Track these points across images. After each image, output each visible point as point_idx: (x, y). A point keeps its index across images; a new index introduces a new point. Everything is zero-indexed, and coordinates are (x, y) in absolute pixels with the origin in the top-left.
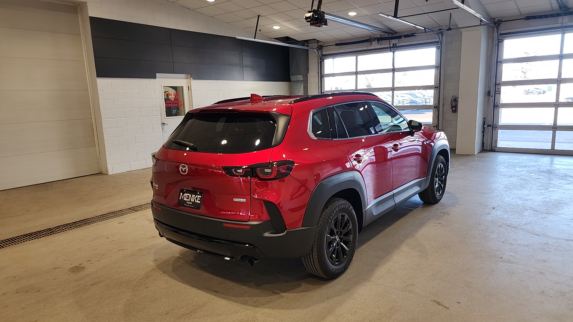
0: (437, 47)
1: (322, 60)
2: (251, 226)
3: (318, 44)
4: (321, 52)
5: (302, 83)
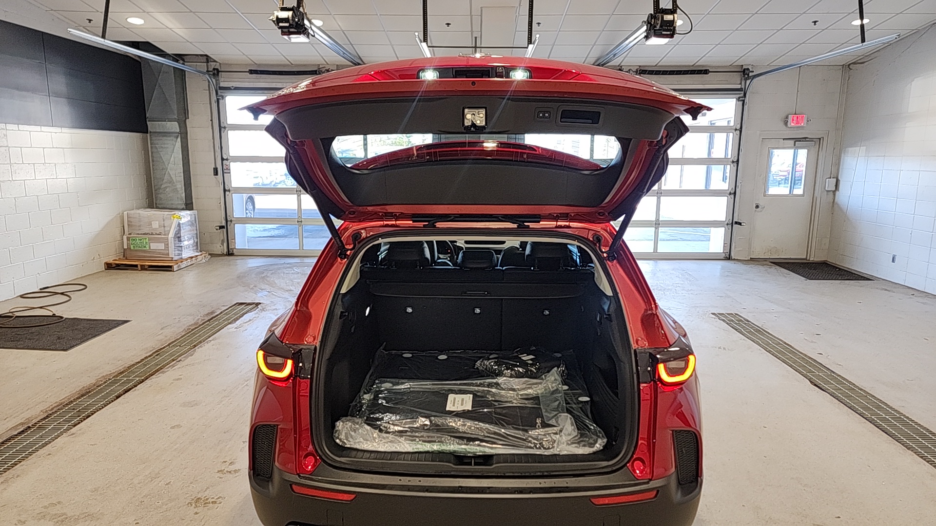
1: (220, 98)
2: (658, 490)
3: (207, 66)
4: (216, 80)
5: (177, 137)
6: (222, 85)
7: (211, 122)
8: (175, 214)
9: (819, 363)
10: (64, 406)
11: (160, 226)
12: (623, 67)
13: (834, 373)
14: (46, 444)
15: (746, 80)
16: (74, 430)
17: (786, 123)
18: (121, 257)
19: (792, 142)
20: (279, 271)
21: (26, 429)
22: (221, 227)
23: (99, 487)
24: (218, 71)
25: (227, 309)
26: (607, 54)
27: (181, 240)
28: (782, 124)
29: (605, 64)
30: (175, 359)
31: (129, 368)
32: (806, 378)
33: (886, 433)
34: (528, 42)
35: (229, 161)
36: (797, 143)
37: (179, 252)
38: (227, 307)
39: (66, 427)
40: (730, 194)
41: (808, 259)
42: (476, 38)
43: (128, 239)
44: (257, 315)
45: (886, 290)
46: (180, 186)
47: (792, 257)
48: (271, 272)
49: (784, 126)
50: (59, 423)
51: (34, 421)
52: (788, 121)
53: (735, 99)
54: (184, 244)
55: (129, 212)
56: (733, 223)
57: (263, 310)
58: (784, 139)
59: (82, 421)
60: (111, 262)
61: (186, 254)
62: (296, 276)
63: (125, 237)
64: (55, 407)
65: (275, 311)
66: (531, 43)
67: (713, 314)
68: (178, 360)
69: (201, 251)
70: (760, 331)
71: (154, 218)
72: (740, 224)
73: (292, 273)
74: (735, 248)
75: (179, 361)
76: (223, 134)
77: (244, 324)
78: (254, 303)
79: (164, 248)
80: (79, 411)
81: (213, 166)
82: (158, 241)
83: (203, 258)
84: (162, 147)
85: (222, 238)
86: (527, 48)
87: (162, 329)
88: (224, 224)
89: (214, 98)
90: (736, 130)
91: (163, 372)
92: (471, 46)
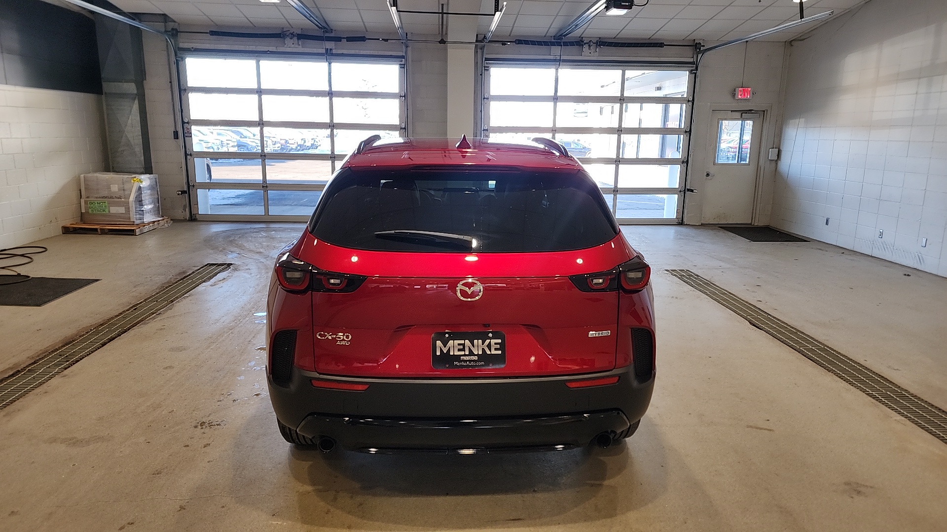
0: (400, 65)
1: (180, 59)
2: (619, 376)
3: (165, 26)
4: (175, 41)
5: (135, 99)
6: (181, 45)
7: (170, 84)
8: (135, 177)
9: (758, 308)
10: (49, 353)
11: (119, 190)
12: (583, 39)
13: (770, 315)
14: (40, 384)
15: (698, 54)
16: (66, 372)
17: (734, 96)
18: (79, 221)
19: (739, 114)
20: (246, 235)
21: (16, 373)
22: (183, 192)
23: (104, 416)
24: (177, 32)
25: (199, 269)
26: (569, 25)
27: (142, 203)
28: (730, 96)
29: (567, 35)
30: (155, 313)
31: (109, 320)
32: (746, 320)
33: (811, 360)
34: (495, 9)
35: (190, 125)
36: (743, 114)
37: (141, 216)
38: (199, 268)
39: (57, 370)
40: (683, 162)
41: (753, 224)
42: (443, 5)
43: (86, 202)
44: (230, 275)
45: (820, 249)
46: (139, 149)
47: (739, 223)
48: (239, 236)
49: (732, 99)
50: (49, 367)
51: (22, 366)
52: (735, 94)
53: (688, 72)
54: (145, 208)
55: (86, 175)
56: (685, 191)
57: (236, 270)
58: (732, 111)
59: (72, 365)
60: (68, 225)
61: (148, 218)
62: (264, 239)
63: (83, 201)
64: (41, 354)
65: (248, 271)
66: (498, 11)
67: (666, 270)
68: (157, 313)
69: (162, 217)
70: (709, 283)
71: (113, 181)
72: (692, 191)
73: (260, 237)
74: (688, 214)
75: (159, 314)
76: (183, 97)
77: (219, 282)
78: (226, 264)
79: (124, 212)
80: (66, 357)
81: (173, 129)
82: (119, 204)
83: (165, 223)
84: (119, 109)
85: (184, 203)
86: (494, 15)
87: (135, 287)
88: (186, 189)
89: (173, 59)
90: (689, 101)
91: (145, 324)
92: (437, 11)
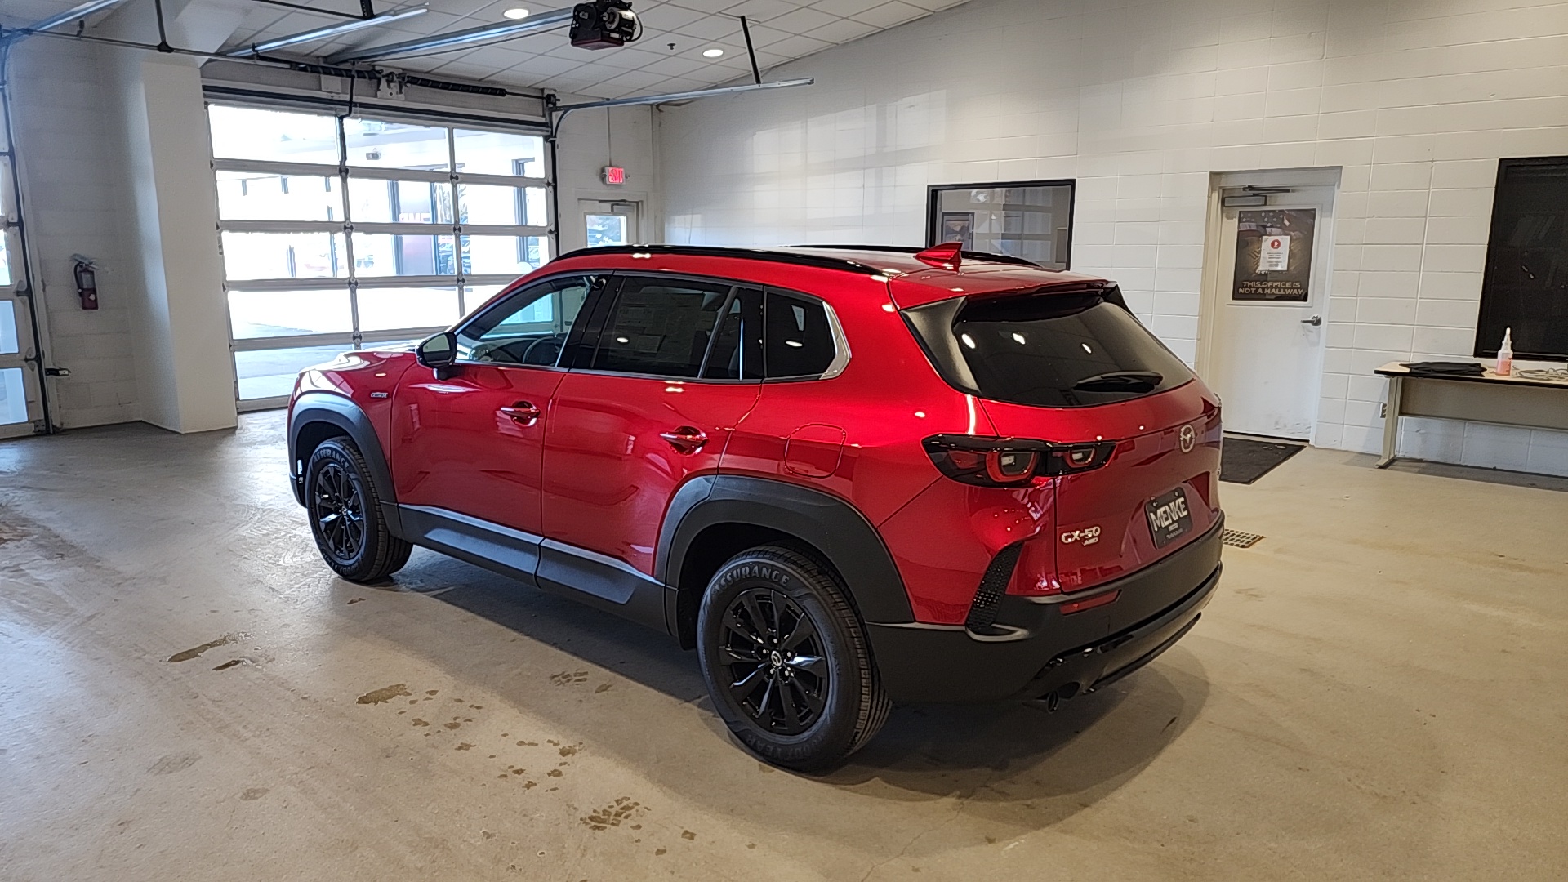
12: (378, 68)
15: (552, 111)
17: (603, 179)
19: (608, 206)
28: (597, 179)
36: (615, 207)
49: (601, 183)
52: (605, 176)
53: (539, 138)
58: (601, 201)
90: (548, 184)
